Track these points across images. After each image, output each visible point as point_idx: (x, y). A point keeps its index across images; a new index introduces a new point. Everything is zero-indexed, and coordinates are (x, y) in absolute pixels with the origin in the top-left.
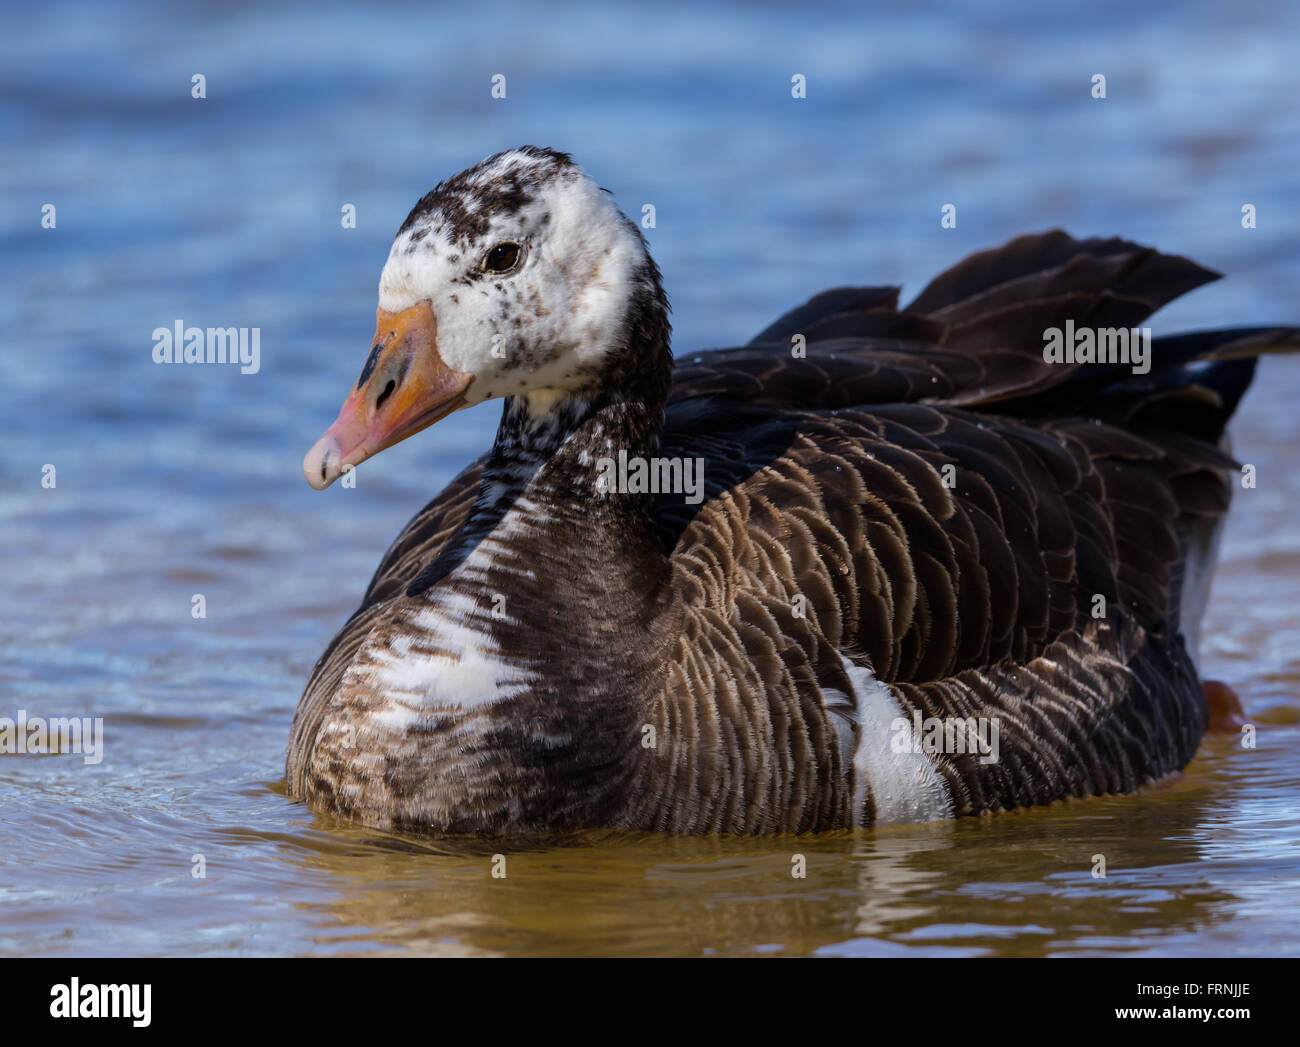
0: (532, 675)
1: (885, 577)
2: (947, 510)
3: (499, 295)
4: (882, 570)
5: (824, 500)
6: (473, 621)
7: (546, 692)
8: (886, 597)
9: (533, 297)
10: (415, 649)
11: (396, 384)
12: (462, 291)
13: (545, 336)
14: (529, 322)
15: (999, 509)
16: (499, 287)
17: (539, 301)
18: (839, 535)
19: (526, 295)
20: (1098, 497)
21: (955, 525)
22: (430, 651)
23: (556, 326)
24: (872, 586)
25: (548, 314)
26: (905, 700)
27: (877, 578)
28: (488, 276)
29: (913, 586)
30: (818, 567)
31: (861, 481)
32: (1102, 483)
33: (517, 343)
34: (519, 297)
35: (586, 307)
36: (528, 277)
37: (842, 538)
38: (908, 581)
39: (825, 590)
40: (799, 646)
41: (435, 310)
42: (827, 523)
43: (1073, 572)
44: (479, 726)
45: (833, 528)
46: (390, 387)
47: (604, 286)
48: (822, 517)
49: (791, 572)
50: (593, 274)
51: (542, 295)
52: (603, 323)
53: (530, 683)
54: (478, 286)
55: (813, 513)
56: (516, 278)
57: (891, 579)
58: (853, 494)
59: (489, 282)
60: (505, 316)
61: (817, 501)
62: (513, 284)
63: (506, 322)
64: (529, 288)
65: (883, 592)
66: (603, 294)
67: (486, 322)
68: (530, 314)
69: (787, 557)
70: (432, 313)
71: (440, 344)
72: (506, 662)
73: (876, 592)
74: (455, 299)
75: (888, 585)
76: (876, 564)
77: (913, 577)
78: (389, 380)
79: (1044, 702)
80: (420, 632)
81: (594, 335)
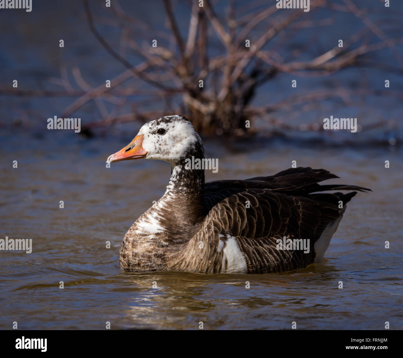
0: (165, 229)
1: (240, 218)
2: (257, 206)
3: (158, 138)
4: (239, 217)
5: (229, 202)
6: (157, 218)
7: (167, 233)
8: (239, 222)
9: (165, 141)
10: (146, 221)
11: (131, 148)
12: (151, 135)
13: (166, 149)
14: (163, 145)
15: (270, 207)
16: (158, 137)
17: (166, 142)
18: (231, 209)
19: (164, 140)
20: (299, 209)
21: (258, 208)
22: (147, 222)
23: (169, 148)
24: (236, 220)
25: (167, 145)
26: (238, 241)
27: (238, 218)
28: (157, 134)
29: (246, 220)
30: (226, 216)
31: (238, 199)
32: (301, 206)
33: (159, 149)
34: (162, 140)
35: (177, 147)
36: (165, 137)
37: (232, 209)
38: (245, 218)
39: (226, 220)
40: (217, 229)
41: (144, 137)
42: (229, 207)
43: (287, 222)
44: (152, 237)
45: (230, 208)
46: (130, 149)
47: (182, 144)
48: (228, 205)
49: (220, 216)
50: (181, 141)
51: (167, 141)
52: (179, 151)
53: (164, 231)
54: (154, 135)
55: (226, 205)
56: (162, 136)
57: (241, 219)
58: (236, 201)
59: (157, 135)
60: (157, 143)
61: (228, 203)
62: (162, 137)
63: (157, 144)
64: (165, 139)
65: (239, 221)
66: (181, 145)
67: (153, 142)
68: (164, 144)
69: (219, 213)
70: (143, 137)
71: (143, 144)
72: (161, 226)
73: (237, 221)
74: (149, 136)
75: (240, 220)
76: (238, 215)
77: (246, 217)
78: (130, 147)
79: (272, 246)
80: (147, 218)
81: (177, 153)
